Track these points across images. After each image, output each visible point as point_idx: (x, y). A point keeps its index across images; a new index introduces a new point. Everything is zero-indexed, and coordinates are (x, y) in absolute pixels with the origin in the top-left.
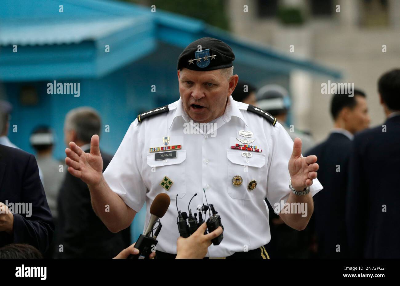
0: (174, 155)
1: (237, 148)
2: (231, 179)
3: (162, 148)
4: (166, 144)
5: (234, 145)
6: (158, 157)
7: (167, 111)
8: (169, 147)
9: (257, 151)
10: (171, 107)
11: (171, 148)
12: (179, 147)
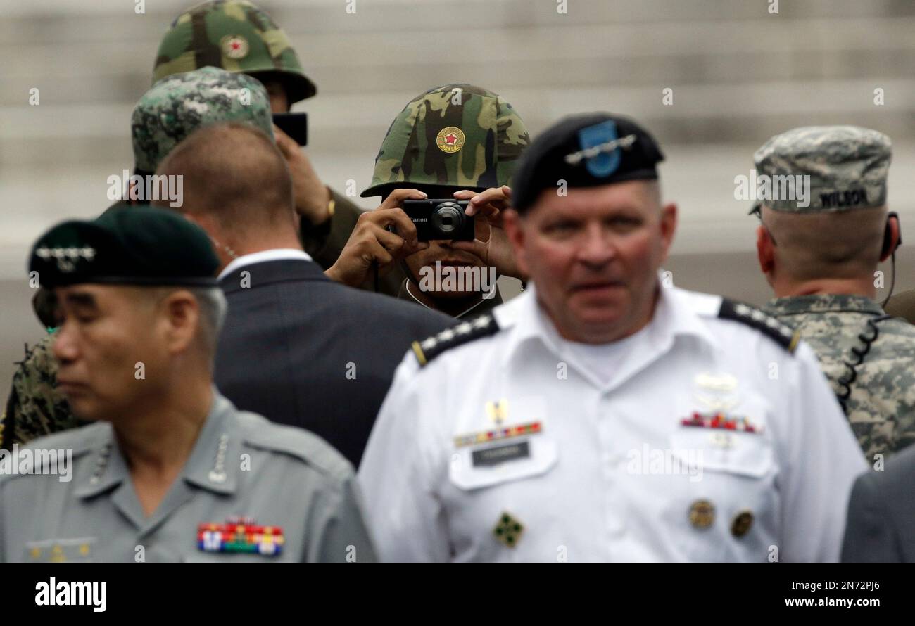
0: (523, 451)
1: (696, 422)
2: (684, 507)
3: (490, 435)
4: (498, 421)
5: (688, 415)
6: (480, 459)
7: (493, 330)
8: (507, 432)
9: (749, 430)
10: (502, 314)
11: (513, 432)
12: (535, 428)
